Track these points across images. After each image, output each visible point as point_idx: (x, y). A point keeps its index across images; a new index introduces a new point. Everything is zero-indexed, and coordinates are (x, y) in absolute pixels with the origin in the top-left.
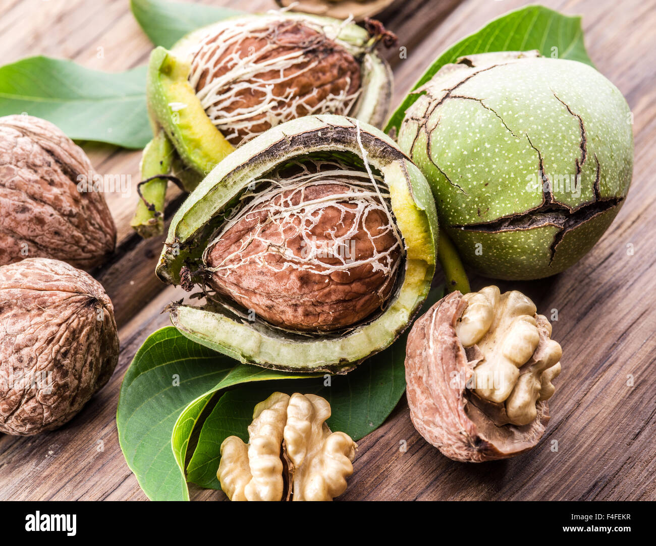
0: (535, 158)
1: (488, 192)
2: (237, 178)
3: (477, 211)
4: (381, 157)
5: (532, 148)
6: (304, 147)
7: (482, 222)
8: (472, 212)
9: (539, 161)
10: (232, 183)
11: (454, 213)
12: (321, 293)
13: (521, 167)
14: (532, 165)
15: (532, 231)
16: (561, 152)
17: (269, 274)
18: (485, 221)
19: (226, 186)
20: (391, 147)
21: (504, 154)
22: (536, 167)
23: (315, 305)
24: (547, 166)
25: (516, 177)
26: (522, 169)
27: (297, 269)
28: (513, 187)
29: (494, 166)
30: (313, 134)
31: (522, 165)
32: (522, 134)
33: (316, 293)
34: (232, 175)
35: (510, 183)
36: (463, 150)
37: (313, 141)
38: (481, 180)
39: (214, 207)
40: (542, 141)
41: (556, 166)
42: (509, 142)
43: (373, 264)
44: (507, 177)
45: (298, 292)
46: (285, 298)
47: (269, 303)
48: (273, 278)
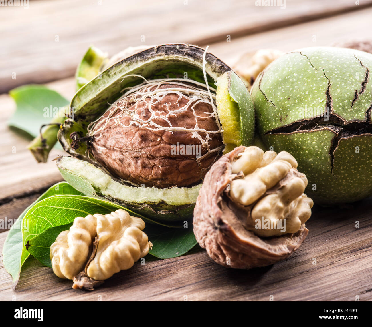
0: (326, 83)
1: (289, 104)
2: (117, 70)
3: (280, 119)
4: (219, 72)
5: (325, 78)
6: (165, 55)
7: (282, 126)
8: (277, 119)
9: (328, 85)
10: (113, 73)
11: (266, 122)
12: (154, 149)
13: (314, 88)
14: (322, 87)
15: (315, 134)
16: (345, 83)
17: (122, 133)
18: (284, 125)
19: (109, 76)
20: (227, 66)
21: (305, 80)
22: (324, 89)
23: (149, 159)
24: (333, 89)
25: (309, 95)
26: (315, 90)
27: (139, 126)
28: (306, 100)
29: (296, 87)
30: (173, 46)
31: (315, 87)
32: (320, 69)
33: (151, 148)
34: (114, 68)
35: (304, 98)
36: (279, 78)
37: (172, 52)
38: (286, 96)
39: (99, 89)
40: (334, 75)
41: (339, 90)
42: (310, 73)
43: (193, 133)
44: (303, 94)
45: (139, 146)
46: (130, 152)
47: (121, 156)
48: (124, 135)
